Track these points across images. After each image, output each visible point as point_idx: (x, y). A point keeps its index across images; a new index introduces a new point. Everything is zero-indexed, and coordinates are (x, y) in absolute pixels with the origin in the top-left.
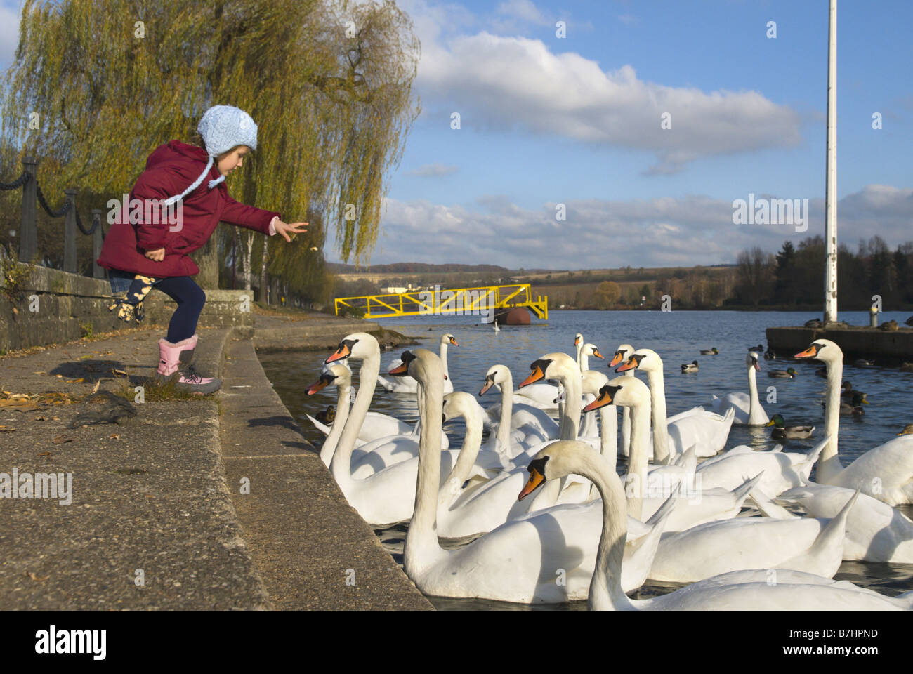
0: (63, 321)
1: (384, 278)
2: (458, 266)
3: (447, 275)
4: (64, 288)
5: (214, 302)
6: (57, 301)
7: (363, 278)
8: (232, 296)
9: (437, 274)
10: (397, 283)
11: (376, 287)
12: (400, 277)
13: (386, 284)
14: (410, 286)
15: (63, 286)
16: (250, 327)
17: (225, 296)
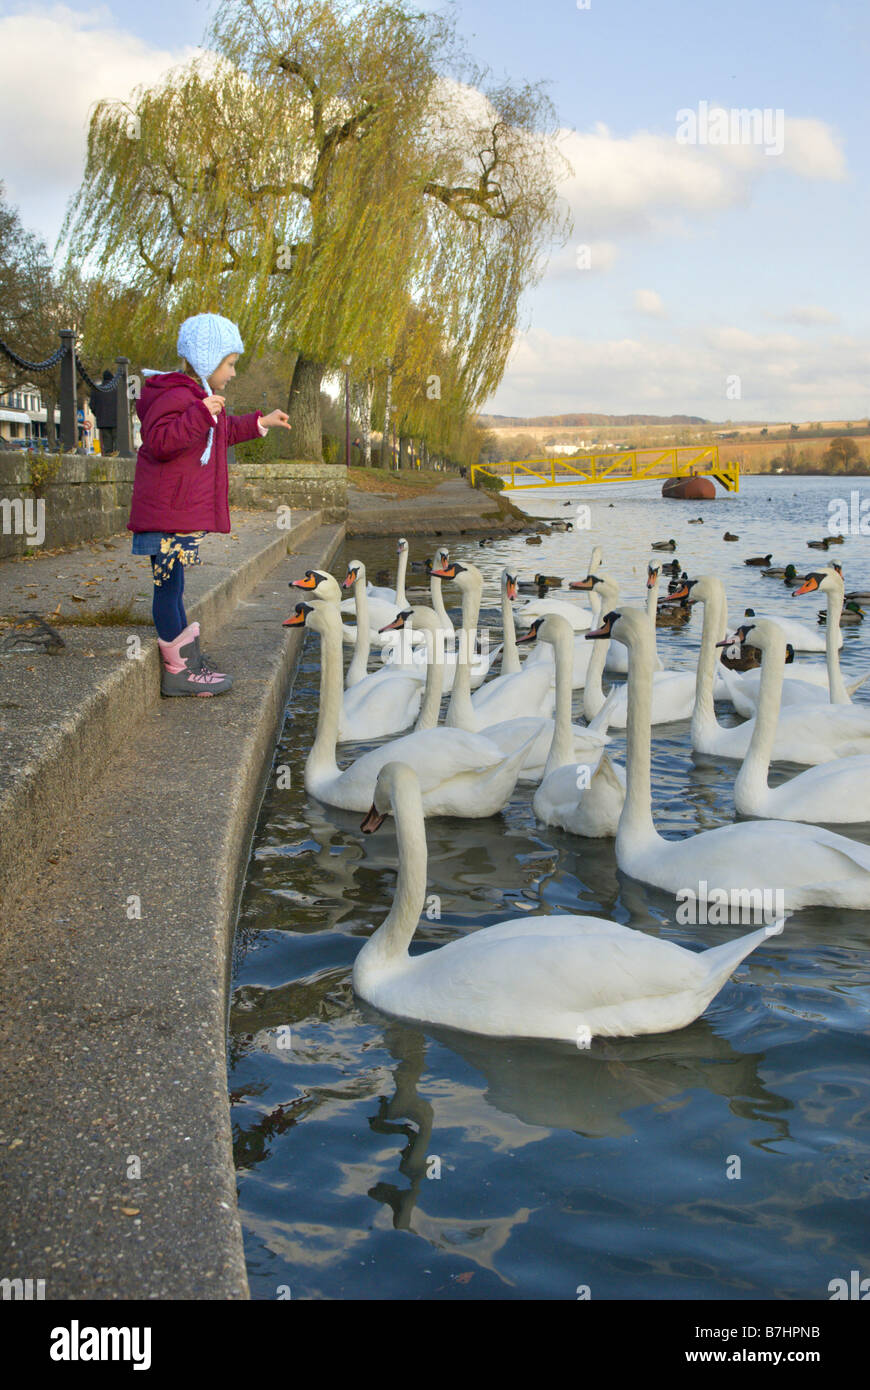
0: (107, 512)
1: (550, 433)
2: (645, 417)
3: (631, 428)
4: (107, 476)
5: (302, 479)
6: (98, 491)
7: (524, 433)
8: (322, 471)
9: (617, 428)
10: (566, 439)
11: (539, 445)
12: (571, 431)
13: (552, 441)
14: (582, 443)
15: (105, 473)
16: (342, 509)
17: (314, 472)
